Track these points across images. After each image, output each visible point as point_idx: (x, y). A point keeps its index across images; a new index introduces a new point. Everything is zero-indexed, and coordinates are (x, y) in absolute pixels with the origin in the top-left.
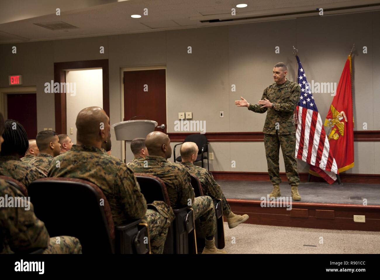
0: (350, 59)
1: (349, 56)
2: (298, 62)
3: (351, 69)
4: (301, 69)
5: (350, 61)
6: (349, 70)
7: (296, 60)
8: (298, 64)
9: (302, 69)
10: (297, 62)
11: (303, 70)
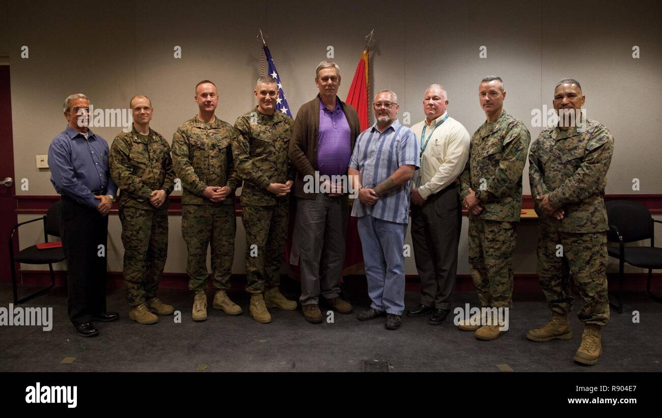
0: (366, 59)
1: (363, 53)
2: (268, 59)
3: (367, 77)
4: (272, 73)
5: (367, 62)
6: (363, 78)
7: (264, 54)
8: (267, 63)
9: (276, 73)
10: (266, 57)
11: (278, 76)
